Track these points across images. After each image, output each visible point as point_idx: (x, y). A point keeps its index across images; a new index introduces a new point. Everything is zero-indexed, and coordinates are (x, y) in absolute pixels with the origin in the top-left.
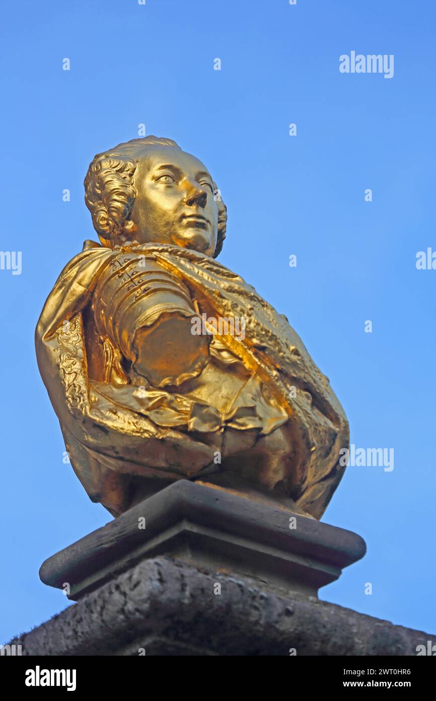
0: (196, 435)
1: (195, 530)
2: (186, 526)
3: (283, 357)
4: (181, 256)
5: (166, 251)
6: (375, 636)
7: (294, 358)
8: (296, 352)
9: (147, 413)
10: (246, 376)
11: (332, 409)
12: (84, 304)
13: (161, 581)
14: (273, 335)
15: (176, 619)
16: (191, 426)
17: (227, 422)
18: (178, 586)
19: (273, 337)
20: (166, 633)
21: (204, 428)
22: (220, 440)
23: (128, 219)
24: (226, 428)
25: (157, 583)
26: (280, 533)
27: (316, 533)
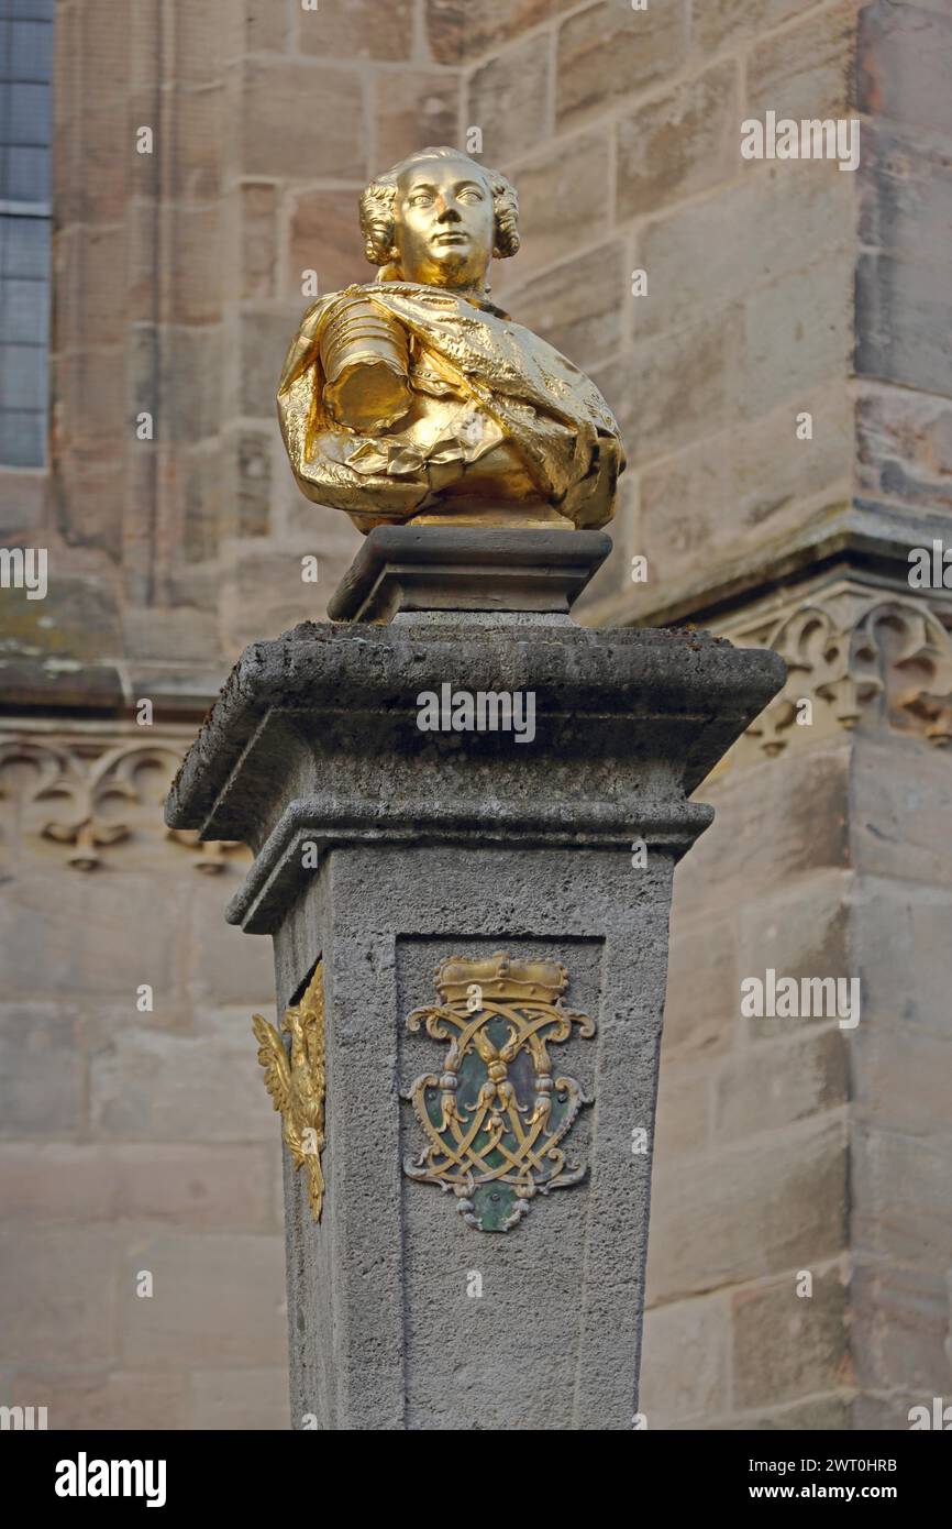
0: (397, 478)
1: (399, 570)
2: (389, 569)
3: (495, 378)
4: (394, 293)
5: (379, 291)
6: (529, 659)
7: (508, 376)
8: (510, 370)
9: (350, 464)
10: (463, 401)
11: (564, 414)
12: (314, 354)
13: (260, 661)
14: (482, 359)
15: (286, 691)
16: (390, 470)
17: (428, 458)
18: (281, 662)
19: (483, 361)
20: (284, 703)
21: (405, 469)
22: (425, 476)
23: (392, 245)
24: (428, 465)
25: (256, 665)
26: (501, 553)
27: (548, 543)
